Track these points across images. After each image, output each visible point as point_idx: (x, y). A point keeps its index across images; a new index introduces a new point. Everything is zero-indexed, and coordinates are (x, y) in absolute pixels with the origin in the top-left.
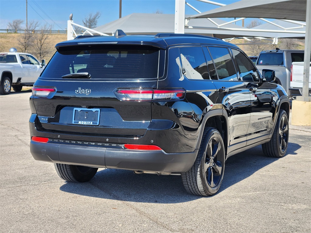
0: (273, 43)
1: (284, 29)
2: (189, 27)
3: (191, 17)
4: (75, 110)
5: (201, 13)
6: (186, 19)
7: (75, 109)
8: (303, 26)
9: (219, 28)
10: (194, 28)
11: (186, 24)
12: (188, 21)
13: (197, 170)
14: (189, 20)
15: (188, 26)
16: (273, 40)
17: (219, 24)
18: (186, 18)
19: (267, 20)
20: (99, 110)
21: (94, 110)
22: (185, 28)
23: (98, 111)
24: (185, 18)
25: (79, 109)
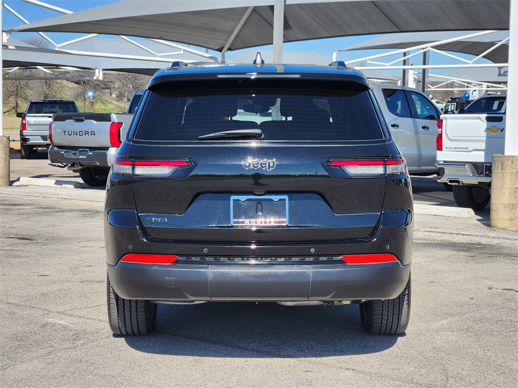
0: (95, 78)
1: (155, 56)
2: (10, 47)
3: (15, 29)
4: (234, 200)
5: (29, 24)
6: (4, 33)
7: (233, 197)
8: (182, 50)
9: (58, 50)
10: (18, 48)
11: (5, 41)
12: (8, 36)
13: (404, 298)
14: (10, 34)
15: (8, 44)
16: (95, 73)
17: (58, 44)
18: (5, 31)
19: (129, 38)
20: (286, 197)
21: (276, 198)
22: (3, 49)
23: (284, 200)
24: (3, 31)
25: (243, 198)
